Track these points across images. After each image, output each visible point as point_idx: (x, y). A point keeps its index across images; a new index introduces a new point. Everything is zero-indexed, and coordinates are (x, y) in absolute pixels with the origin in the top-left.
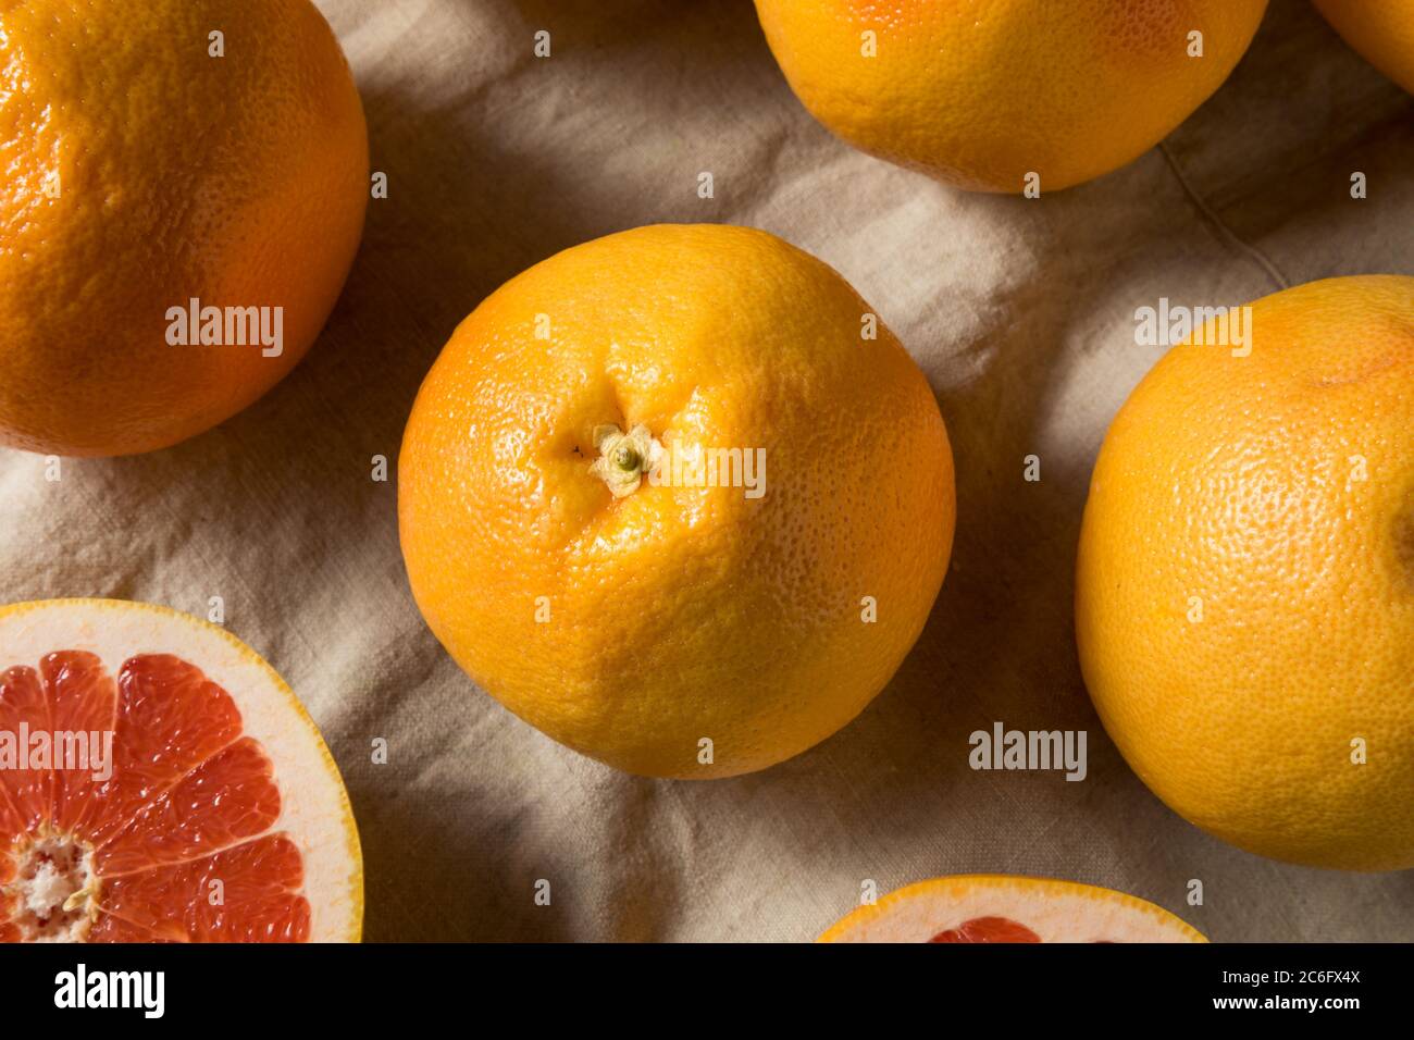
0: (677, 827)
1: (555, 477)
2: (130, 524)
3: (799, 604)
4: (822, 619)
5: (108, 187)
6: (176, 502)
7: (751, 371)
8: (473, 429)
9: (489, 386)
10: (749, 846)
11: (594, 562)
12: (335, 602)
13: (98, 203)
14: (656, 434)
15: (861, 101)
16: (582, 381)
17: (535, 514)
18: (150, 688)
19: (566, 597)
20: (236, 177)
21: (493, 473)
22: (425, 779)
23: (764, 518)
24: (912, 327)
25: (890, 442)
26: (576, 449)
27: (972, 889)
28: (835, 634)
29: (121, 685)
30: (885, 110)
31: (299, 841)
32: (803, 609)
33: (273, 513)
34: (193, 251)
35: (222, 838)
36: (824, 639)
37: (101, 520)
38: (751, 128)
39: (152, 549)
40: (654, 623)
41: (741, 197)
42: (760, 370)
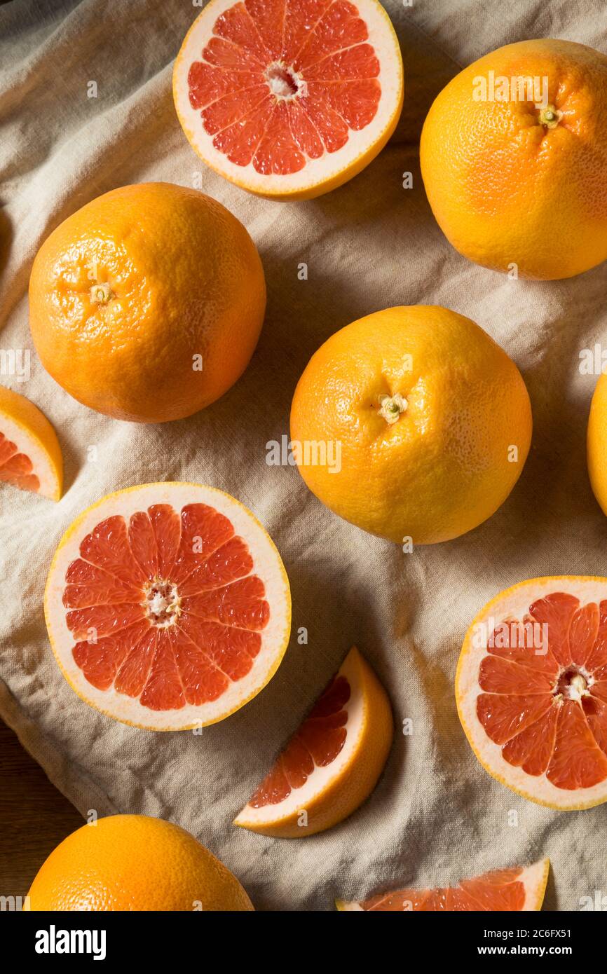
0: (418, 570)
1: (364, 417)
2: (170, 451)
3: (468, 463)
4: (478, 469)
5: (170, 309)
6: (189, 440)
7: (442, 368)
8: (327, 399)
9: (332, 381)
10: (450, 576)
11: (383, 451)
12: (260, 480)
13: (167, 316)
14: (405, 396)
15: (480, 247)
16: (372, 377)
17: (356, 433)
18: (195, 518)
19: (371, 467)
20: (220, 300)
21: (337, 417)
22: (306, 554)
23: (452, 429)
24: (508, 342)
25: (502, 394)
26: (370, 406)
27: (549, 582)
28: (484, 476)
29: (182, 517)
30: (491, 250)
31: (262, 577)
32: (470, 465)
33: (231, 443)
34: (205, 333)
35: (230, 578)
36: (480, 478)
37: (158, 450)
38: (430, 257)
39: (180, 461)
40: (409, 475)
41: (427, 288)
42: (446, 368)
